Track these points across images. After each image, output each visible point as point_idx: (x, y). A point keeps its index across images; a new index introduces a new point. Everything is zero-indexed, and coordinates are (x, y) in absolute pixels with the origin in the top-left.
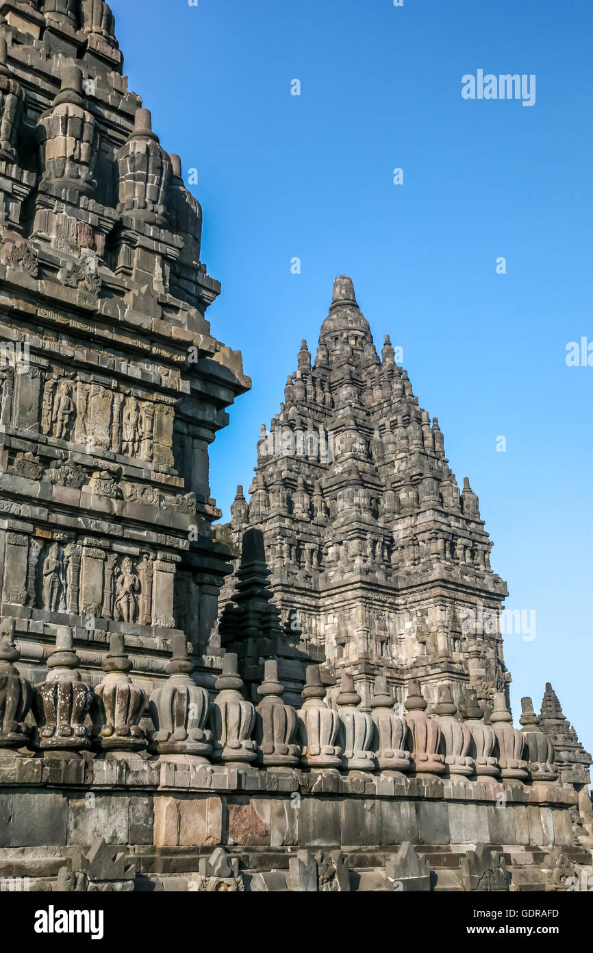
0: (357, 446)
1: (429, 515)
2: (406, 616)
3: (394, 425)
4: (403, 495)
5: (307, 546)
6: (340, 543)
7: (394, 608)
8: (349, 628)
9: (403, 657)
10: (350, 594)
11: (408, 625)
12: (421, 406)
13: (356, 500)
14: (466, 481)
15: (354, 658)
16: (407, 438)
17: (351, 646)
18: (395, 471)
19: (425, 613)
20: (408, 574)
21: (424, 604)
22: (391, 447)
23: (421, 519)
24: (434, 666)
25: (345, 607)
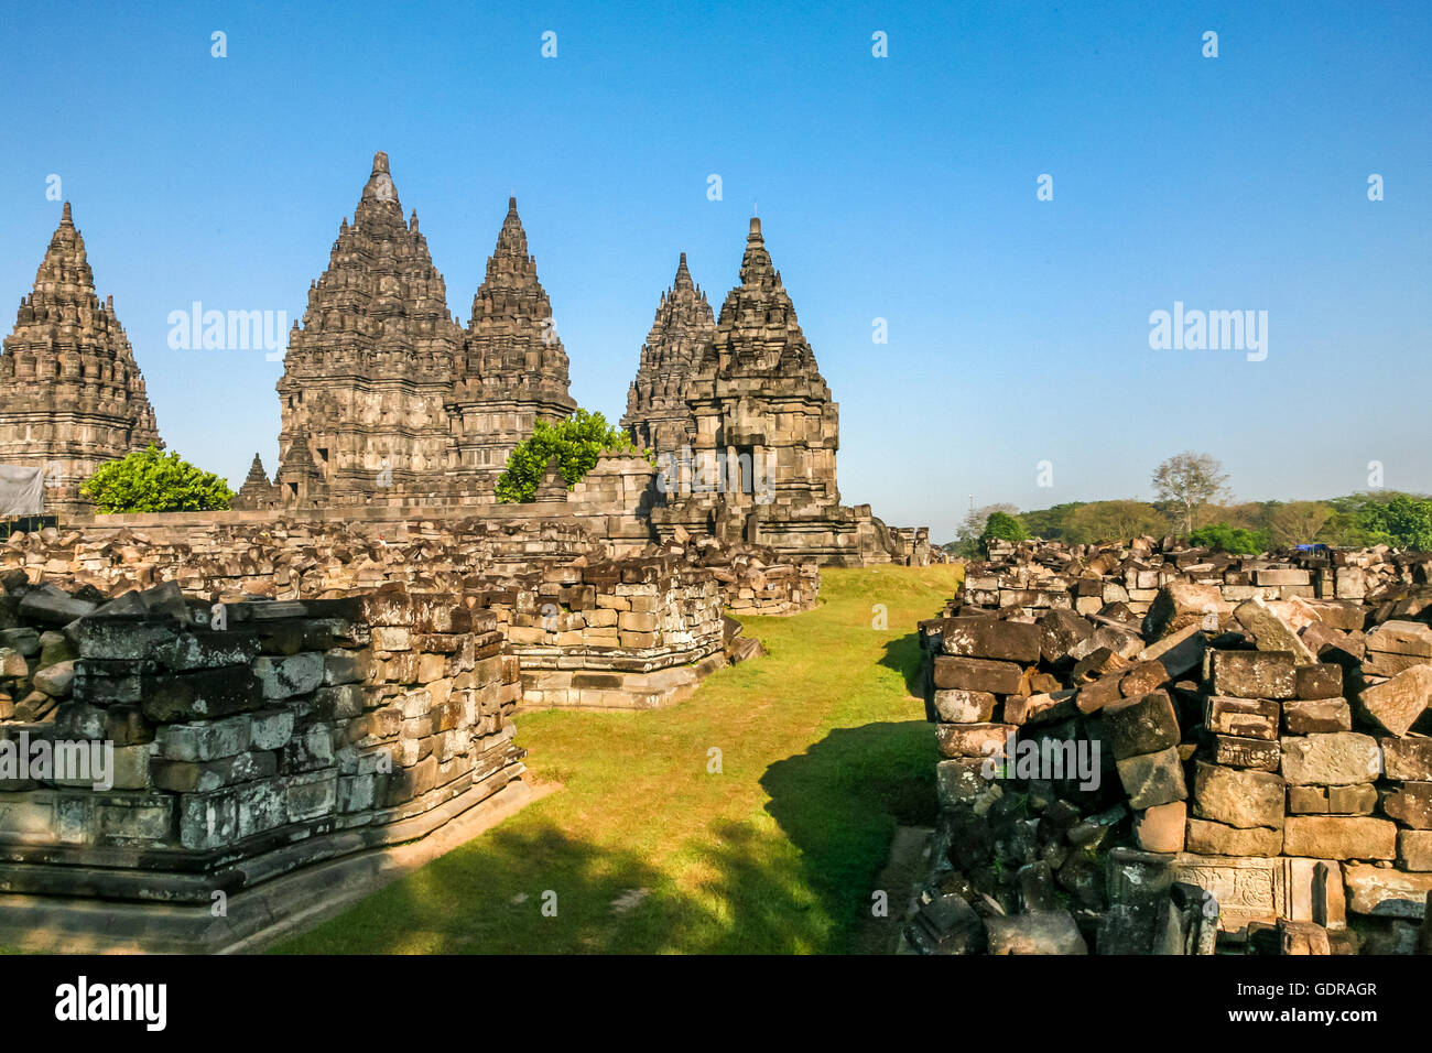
0: (395, 287)
1: (441, 342)
2: (420, 399)
3: (418, 275)
4: (423, 326)
5: (366, 351)
6: (388, 353)
7: (414, 393)
8: (390, 404)
9: (415, 422)
10: (393, 385)
11: (421, 405)
12: (433, 264)
13: (398, 326)
14: (457, 318)
15: (393, 422)
16: (427, 287)
17: (391, 415)
18: (417, 307)
19: (433, 399)
20: (425, 375)
21: (433, 395)
22: (414, 290)
23: (434, 343)
24: (436, 430)
25: (388, 392)
